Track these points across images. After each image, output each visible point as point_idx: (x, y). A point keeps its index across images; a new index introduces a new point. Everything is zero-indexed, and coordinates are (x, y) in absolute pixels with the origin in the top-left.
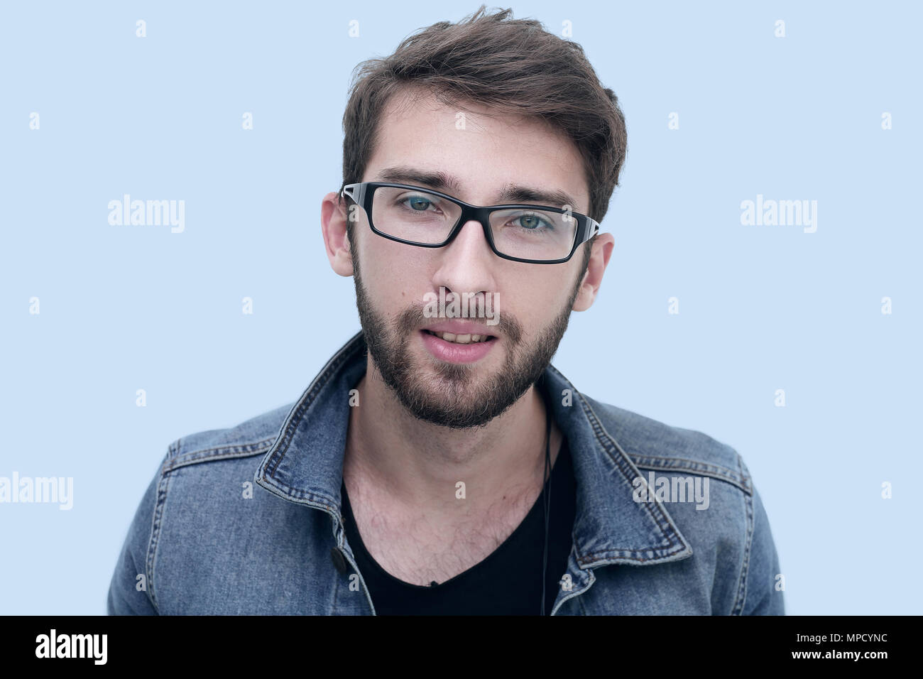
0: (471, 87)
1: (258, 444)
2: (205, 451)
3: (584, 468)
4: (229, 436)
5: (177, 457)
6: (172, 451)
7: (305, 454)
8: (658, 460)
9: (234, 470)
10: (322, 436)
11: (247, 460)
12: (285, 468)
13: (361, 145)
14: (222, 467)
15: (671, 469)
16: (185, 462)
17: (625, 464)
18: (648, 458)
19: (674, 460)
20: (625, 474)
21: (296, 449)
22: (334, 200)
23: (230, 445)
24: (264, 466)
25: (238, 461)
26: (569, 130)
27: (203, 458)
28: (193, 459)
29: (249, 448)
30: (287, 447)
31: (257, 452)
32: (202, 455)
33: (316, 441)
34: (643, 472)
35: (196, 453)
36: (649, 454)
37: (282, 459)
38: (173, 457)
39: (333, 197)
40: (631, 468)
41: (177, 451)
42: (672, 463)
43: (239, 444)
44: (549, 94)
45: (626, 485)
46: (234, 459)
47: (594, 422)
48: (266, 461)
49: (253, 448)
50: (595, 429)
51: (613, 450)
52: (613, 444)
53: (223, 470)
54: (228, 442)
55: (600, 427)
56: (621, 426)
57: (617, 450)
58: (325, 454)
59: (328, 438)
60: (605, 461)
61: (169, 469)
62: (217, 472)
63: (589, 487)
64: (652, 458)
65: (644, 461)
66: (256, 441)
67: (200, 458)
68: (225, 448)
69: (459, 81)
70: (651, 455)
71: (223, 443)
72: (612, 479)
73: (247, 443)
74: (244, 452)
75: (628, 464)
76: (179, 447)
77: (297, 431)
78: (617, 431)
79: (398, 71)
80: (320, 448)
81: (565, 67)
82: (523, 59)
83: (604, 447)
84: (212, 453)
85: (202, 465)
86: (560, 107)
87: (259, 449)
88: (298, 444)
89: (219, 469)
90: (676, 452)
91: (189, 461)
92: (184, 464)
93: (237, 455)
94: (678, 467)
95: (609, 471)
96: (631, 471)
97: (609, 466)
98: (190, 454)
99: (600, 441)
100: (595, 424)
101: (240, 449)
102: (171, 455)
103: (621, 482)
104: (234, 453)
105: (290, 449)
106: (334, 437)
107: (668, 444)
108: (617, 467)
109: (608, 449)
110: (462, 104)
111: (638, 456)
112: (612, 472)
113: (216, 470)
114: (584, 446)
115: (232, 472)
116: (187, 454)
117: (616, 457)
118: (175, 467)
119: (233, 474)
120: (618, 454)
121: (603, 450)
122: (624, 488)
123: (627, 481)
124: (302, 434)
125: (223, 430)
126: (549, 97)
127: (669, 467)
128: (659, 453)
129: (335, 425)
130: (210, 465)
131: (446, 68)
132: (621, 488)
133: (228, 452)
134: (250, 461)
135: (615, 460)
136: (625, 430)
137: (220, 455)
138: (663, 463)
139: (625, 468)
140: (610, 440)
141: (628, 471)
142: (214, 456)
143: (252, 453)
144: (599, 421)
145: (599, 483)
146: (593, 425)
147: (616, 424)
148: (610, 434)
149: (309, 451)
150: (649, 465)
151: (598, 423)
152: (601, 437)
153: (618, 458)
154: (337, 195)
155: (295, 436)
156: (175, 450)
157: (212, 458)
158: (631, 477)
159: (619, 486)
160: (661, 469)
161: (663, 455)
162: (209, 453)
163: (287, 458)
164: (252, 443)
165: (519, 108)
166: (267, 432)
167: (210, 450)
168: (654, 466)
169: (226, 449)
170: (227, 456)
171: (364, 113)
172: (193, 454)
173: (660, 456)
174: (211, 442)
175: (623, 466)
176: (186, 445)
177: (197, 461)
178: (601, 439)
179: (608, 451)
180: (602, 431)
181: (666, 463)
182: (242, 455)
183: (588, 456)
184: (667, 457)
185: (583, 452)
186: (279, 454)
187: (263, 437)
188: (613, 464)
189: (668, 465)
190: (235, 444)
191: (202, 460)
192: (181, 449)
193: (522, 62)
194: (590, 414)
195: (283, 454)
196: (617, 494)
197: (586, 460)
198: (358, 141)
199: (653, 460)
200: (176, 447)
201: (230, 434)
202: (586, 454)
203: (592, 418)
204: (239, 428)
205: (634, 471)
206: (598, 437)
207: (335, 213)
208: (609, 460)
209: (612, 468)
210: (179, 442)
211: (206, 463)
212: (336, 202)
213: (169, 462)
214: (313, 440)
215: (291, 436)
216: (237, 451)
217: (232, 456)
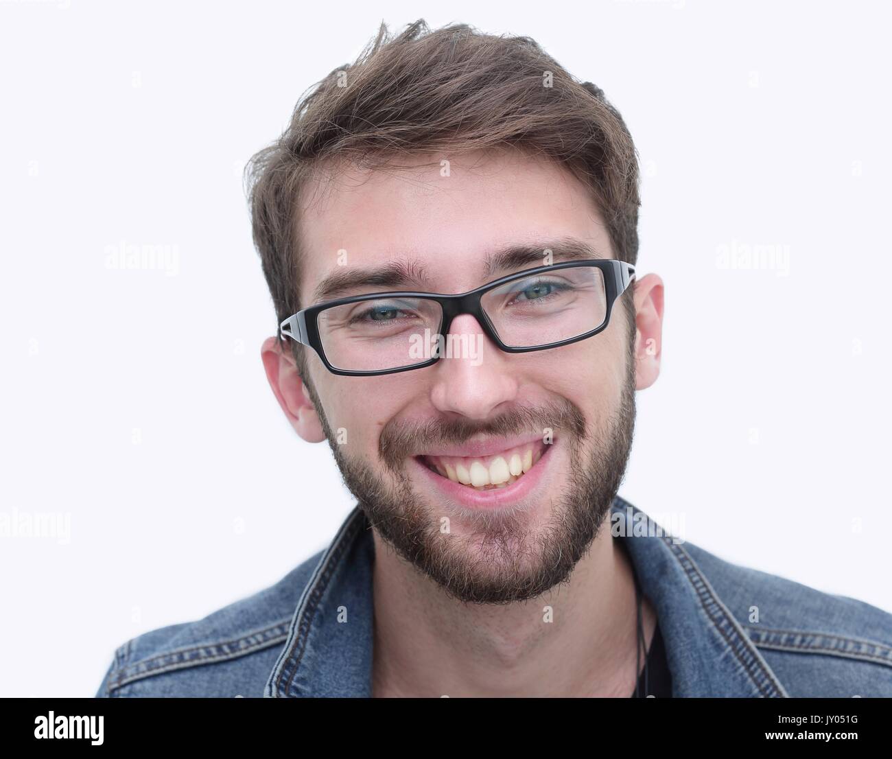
0: (399, 134)
1: (238, 642)
2: (165, 656)
3: (678, 655)
4: (195, 632)
5: (126, 667)
6: (120, 657)
7: (324, 659)
8: (792, 636)
9: (208, 682)
10: (342, 632)
11: (224, 666)
12: (302, 680)
13: (283, 263)
14: (192, 677)
15: (810, 650)
16: (138, 674)
17: (741, 644)
18: (779, 632)
19: (815, 636)
20: (741, 658)
21: (313, 653)
22: (274, 347)
23: (199, 645)
24: (275, 679)
25: (212, 668)
26: (549, 151)
27: (164, 666)
28: (150, 669)
29: (226, 649)
30: (302, 651)
31: (238, 654)
32: (161, 662)
33: (335, 639)
34: (766, 653)
35: (152, 661)
36: (780, 625)
37: (297, 668)
38: (121, 668)
39: (272, 344)
40: (749, 649)
41: (126, 658)
42: (812, 641)
43: (210, 643)
44: (505, 111)
45: (741, 674)
46: (206, 665)
47: (700, 584)
48: (277, 673)
49: (233, 648)
50: (700, 595)
51: (725, 622)
52: (725, 616)
53: (193, 683)
54: (195, 641)
55: (708, 591)
56: (739, 585)
57: (731, 624)
58: (350, 659)
59: (349, 634)
60: (713, 640)
61: (116, 685)
62: (185, 687)
63: (685, 683)
64: (784, 632)
65: (771, 639)
66: (235, 637)
67: (158, 667)
68: (192, 650)
69: (380, 133)
70: (782, 629)
71: (190, 643)
72: (723, 667)
73: (222, 640)
74: (220, 655)
75: (745, 644)
76: (130, 651)
77: (313, 628)
78: (734, 593)
79: (298, 150)
80: (342, 650)
81: (517, 69)
82: (458, 75)
83: (714, 620)
84: (175, 658)
85: (163, 678)
86: (525, 123)
87: (240, 650)
88: (315, 646)
89: (188, 682)
90: (818, 622)
91: (143, 672)
92: (136, 677)
93: (210, 660)
94: (820, 647)
95: (719, 655)
96: (748, 654)
97: (719, 647)
98: (145, 662)
99: (708, 612)
100: (701, 587)
101: (214, 651)
102: (119, 663)
103: (736, 671)
104: (205, 658)
105: (306, 654)
106: (358, 634)
107: (807, 610)
108: (730, 648)
109: (717, 622)
110: (395, 161)
111: (764, 630)
112: (722, 656)
113: (183, 683)
114: (678, 625)
115: (205, 685)
116: (139, 662)
117: (728, 633)
118: (125, 681)
119: (208, 688)
120: (731, 629)
121: (711, 624)
122: (739, 678)
123: (743, 668)
124: (318, 631)
125: (188, 624)
126: (505, 115)
127: (807, 647)
128: (794, 625)
129: (356, 616)
130: (174, 676)
131: (357, 122)
132: (734, 679)
133: (197, 656)
134: (230, 667)
135: (727, 638)
136: (746, 591)
137: (187, 661)
138: (798, 640)
139: (740, 649)
140: (721, 609)
141: (744, 654)
142: (178, 663)
143: (231, 656)
144: (707, 582)
145: (700, 677)
146: (697, 589)
147: (734, 583)
148: (723, 600)
149: (329, 655)
150: (779, 644)
151: (705, 585)
152: (710, 604)
153: (732, 634)
154: (277, 340)
155: (310, 635)
156: (123, 656)
157: (175, 666)
158: (749, 663)
159: (733, 675)
160: (795, 649)
161: (799, 628)
162: (171, 659)
163: (304, 667)
164: (230, 640)
165: (470, 142)
166: (248, 621)
167: (171, 654)
168: (785, 645)
169: (195, 652)
170: (196, 662)
171: (275, 221)
172: (148, 661)
173: (795, 630)
174: (171, 643)
175: (738, 647)
176: (139, 650)
177: (156, 671)
178: (710, 608)
179: (717, 626)
180: (711, 597)
181: (803, 641)
182: (218, 658)
183: (684, 639)
184: (804, 631)
185: (677, 633)
186: (293, 662)
187: (243, 630)
188: (725, 643)
189: (805, 644)
190: (206, 644)
191: (162, 670)
192: (133, 655)
193: (458, 79)
194: (692, 574)
195: (298, 660)
196: (729, 688)
197: (682, 644)
198: (279, 259)
199: (785, 637)
200: (125, 651)
201: (197, 629)
202: (682, 635)
203: (695, 579)
204: (209, 619)
205: (752, 653)
206: (705, 606)
207: (281, 363)
208: (718, 639)
209: (723, 650)
210: (130, 644)
211: (168, 673)
212: (277, 350)
213: (115, 676)
214: (332, 638)
215: (306, 635)
216: (209, 654)
217: (203, 661)
